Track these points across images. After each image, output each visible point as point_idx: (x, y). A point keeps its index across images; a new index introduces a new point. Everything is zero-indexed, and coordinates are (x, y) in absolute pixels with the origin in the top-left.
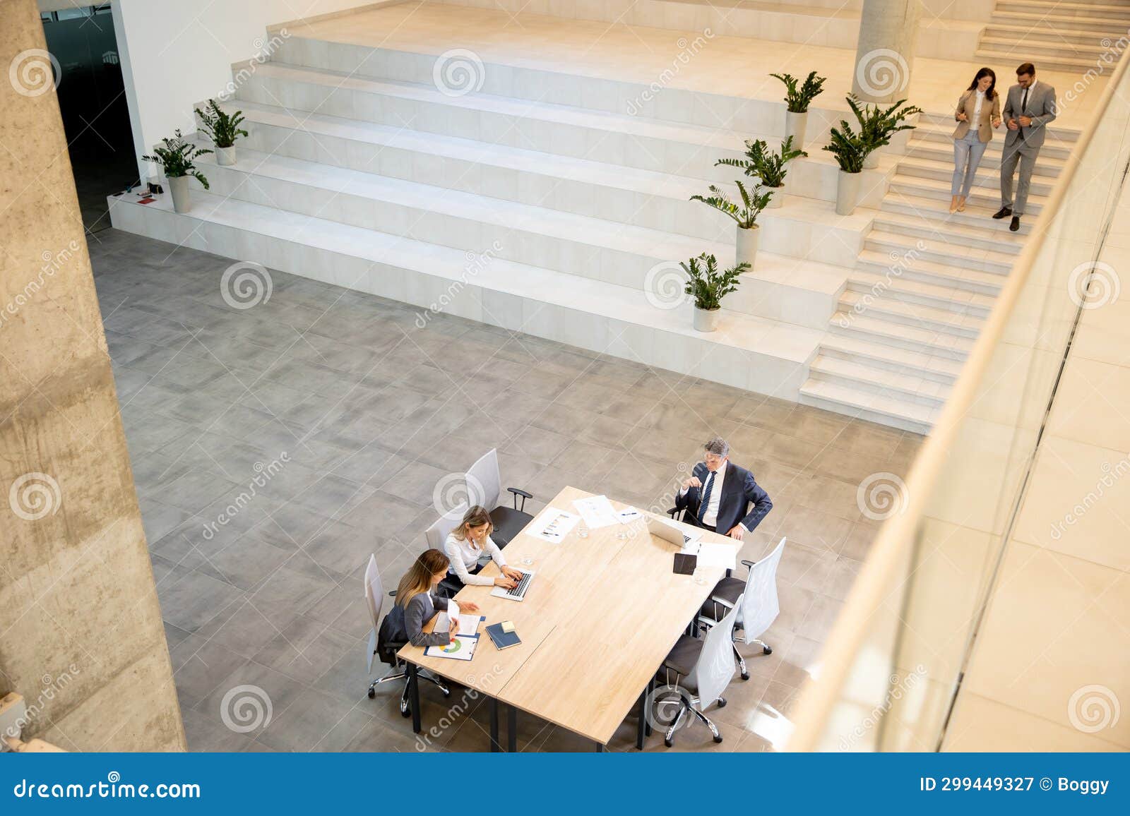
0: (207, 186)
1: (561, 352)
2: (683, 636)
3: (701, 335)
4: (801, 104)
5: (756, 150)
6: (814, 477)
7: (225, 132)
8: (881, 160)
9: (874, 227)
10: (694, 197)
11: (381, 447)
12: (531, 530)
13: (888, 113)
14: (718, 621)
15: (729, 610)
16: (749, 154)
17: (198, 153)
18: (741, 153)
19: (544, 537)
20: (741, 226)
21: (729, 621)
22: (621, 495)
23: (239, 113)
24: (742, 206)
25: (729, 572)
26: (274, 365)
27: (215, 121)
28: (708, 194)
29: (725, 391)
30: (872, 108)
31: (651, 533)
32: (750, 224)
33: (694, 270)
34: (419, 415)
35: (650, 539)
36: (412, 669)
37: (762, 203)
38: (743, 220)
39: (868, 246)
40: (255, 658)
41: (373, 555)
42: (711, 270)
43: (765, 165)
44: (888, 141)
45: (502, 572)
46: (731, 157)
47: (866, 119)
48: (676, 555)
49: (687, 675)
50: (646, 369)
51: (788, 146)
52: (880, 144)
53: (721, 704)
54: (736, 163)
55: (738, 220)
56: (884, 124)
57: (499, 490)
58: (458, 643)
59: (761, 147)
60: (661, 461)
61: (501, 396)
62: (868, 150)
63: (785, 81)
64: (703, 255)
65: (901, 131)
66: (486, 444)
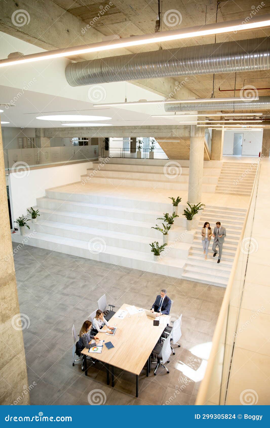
0: (29, 228)
1: (120, 268)
3: (156, 262)
4: (176, 204)
5: (166, 216)
7: (34, 215)
8: (197, 217)
10: (152, 228)
11: (74, 295)
12: (115, 316)
13: (197, 206)
14: (166, 338)
15: (169, 335)
16: (165, 217)
17: (28, 220)
19: (119, 318)
20: (164, 234)
21: (169, 338)
22: (138, 305)
23: (38, 210)
24: (164, 229)
25: (168, 325)
26: (46, 274)
27: (32, 212)
28: (155, 227)
29: (163, 276)
30: (193, 205)
31: (147, 315)
32: (166, 234)
33: (153, 246)
34: (84, 286)
35: (147, 317)
36: (85, 356)
37: (169, 228)
39: (195, 238)
40: (41, 356)
41: (74, 325)
42: (157, 246)
43: (169, 219)
44: (198, 212)
45: (108, 328)
46: (160, 218)
47: (192, 207)
48: (154, 321)
49: (159, 354)
50: (143, 272)
51: (174, 214)
52: (196, 213)
53: (168, 362)
54: (162, 219)
55: (163, 232)
56: (196, 208)
57: (106, 305)
58: (98, 349)
59: (167, 215)
60: (148, 296)
61: (105, 280)
62: (193, 215)
63: (172, 199)
64: (155, 242)
65: (201, 210)
66: (102, 293)
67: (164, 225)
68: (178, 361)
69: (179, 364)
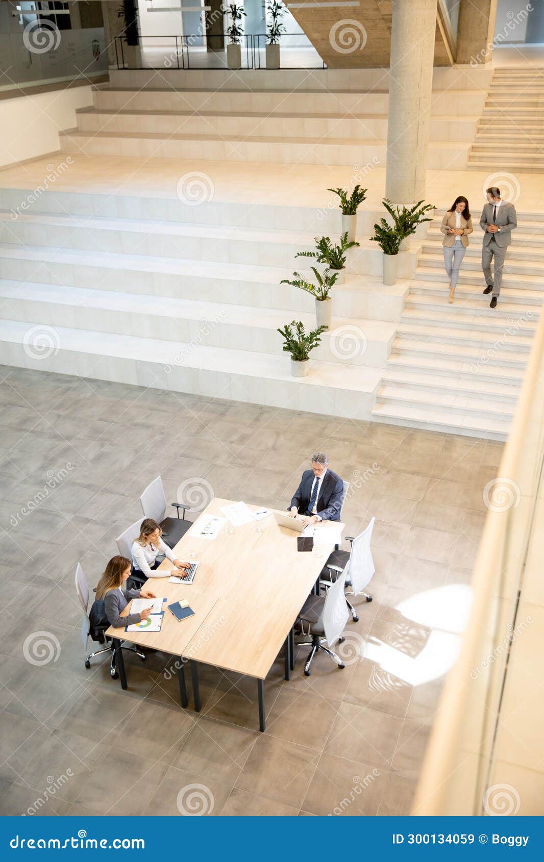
1: (197, 401)
2: (310, 595)
3: (297, 380)
4: (351, 209)
5: (323, 245)
6: (388, 472)
8: (411, 244)
9: (411, 292)
10: (282, 282)
11: (74, 484)
12: (191, 533)
13: (413, 210)
14: (333, 582)
15: (340, 573)
16: (319, 248)
18: (313, 247)
19: (203, 535)
20: (318, 299)
21: (341, 581)
22: (253, 500)
24: (317, 285)
25: (336, 547)
28: (292, 278)
29: (319, 418)
30: (401, 208)
31: (279, 525)
32: (324, 297)
33: (287, 334)
34: (99, 458)
35: (278, 529)
36: (117, 642)
37: (331, 281)
38: (319, 295)
39: (408, 306)
41: (79, 563)
42: (300, 333)
43: (330, 254)
44: (415, 230)
45: (174, 564)
46: (306, 251)
47: (397, 216)
48: (298, 538)
49: (316, 622)
50: (261, 408)
51: (345, 239)
52: (409, 233)
53: (341, 641)
54: (310, 254)
55: (316, 295)
56: (411, 218)
57: (165, 504)
58: (149, 620)
59: (326, 241)
60: (280, 473)
61: (158, 437)
62: (402, 238)
63: (338, 193)
64: (294, 322)
65: (423, 223)
66: (152, 474)
67: (316, 272)
68: (367, 636)
69: (370, 644)
